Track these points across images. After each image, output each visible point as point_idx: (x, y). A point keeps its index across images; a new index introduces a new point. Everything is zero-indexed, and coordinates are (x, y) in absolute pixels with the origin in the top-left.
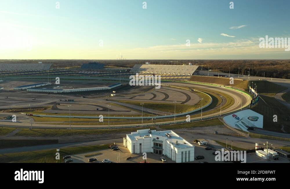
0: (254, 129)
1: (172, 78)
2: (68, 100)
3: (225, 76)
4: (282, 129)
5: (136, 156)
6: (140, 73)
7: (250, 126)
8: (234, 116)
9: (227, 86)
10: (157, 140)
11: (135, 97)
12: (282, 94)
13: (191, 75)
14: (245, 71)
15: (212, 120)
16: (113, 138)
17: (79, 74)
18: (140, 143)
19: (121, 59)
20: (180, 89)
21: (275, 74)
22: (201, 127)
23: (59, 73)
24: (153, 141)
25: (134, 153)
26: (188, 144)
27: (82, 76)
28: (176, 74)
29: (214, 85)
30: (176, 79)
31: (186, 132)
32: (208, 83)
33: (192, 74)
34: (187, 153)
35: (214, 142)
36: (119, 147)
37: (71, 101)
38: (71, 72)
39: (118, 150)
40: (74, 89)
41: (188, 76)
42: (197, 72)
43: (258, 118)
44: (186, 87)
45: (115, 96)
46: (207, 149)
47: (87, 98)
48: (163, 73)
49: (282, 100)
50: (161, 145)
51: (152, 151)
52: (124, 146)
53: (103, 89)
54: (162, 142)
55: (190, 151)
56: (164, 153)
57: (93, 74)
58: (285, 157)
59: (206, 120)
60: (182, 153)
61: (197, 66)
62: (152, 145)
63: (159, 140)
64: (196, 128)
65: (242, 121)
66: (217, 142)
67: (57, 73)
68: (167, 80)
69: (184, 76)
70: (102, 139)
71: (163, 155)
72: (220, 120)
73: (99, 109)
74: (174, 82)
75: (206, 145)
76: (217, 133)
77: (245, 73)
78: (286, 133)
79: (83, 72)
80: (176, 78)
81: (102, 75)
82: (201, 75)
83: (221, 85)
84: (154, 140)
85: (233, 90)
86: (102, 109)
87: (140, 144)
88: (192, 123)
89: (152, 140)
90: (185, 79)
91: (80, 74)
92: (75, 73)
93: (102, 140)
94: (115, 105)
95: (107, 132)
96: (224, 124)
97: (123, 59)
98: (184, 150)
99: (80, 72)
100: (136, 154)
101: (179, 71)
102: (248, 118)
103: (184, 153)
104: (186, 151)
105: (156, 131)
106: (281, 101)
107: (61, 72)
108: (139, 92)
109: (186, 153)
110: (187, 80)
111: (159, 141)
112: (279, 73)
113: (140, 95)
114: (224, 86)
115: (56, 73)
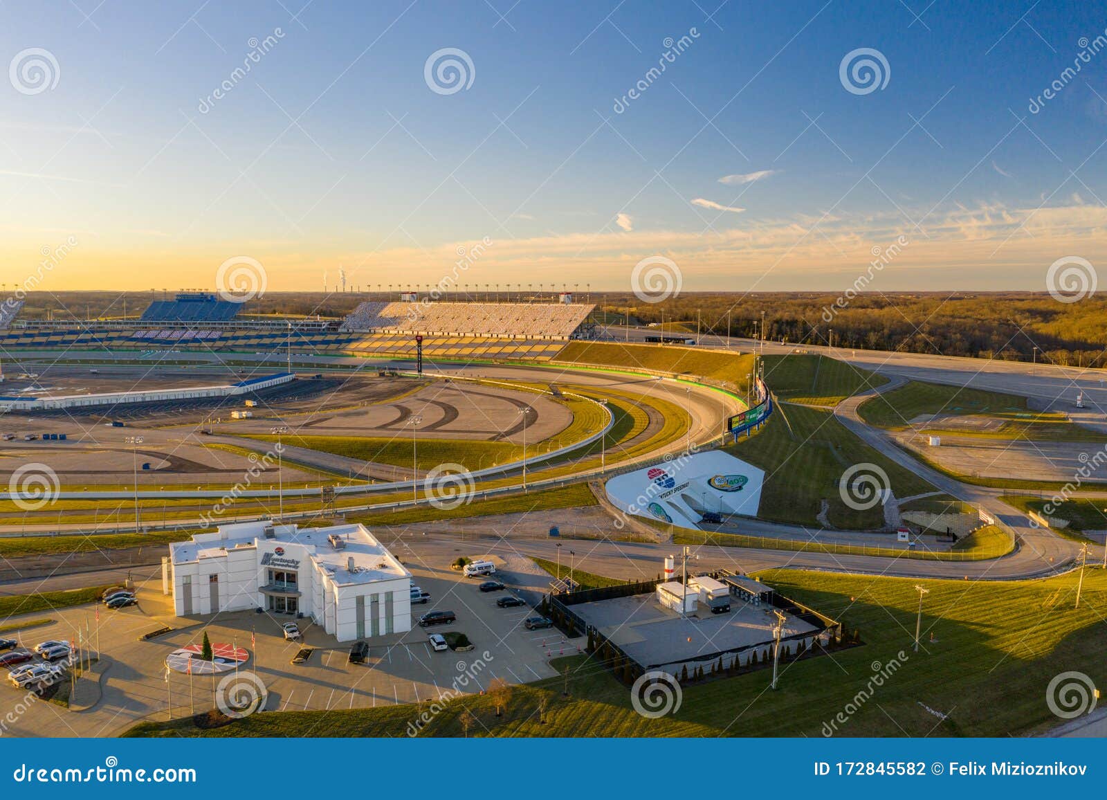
0: (722, 520)
1: (495, 350)
2: (41, 436)
3: (684, 340)
4: (821, 517)
5: (190, 622)
6: (379, 336)
7: (712, 508)
8: (652, 474)
9: (684, 377)
10: (277, 560)
11: (326, 419)
12: (862, 399)
13: (566, 338)
14: (772, 325)
15: (565, 488)
16: (133, 562)
17: (136, 340)
18: (213, 572)
19: (340, 290)
20: (516, 389)
21: (873, 337)
22: (507, 513)
23: (53, 338)
24: (262, 563)
25: (188, 614)
26: (392, 568)
27: (147, 348)
28: (512, 336)
29: (643, 373)
30: (510, 354)
31: (442, 533)
32: (621, 368)
33: (571, 337)
34: (382, 600)
35: (528, 562)
36: (139, 596)
37: (54, 437)
38: (103, 335)
39: (129, 604)
40: (90, 395)
41: (554, 342)
42: (586, 329)
43: (745, 480)
44: (540, 382)
45: (247, 418)
46: (486, 589)
47: (128, 426)
48: (462, 335)
49: (857, 418)
50: (292, 578)
51: (261, 601)
52: (162, 592)
53: (212, 395)
54: (296, 564)
55: (392, 593)
56: (302, 608)
57: (195, 340)
58: (753, 603)
59: (542, 490)
60: (360, 601)
61: (587, 306)
62: (263, 580)
63: (283, 557)
64: (487, 518)
65: (686, 491)
66: (540, 562)
67: (43, 339)
68: (479, 361)
69: (539, 342)
70: (86, 568)
71: (300, 616)
72: (593, 490)
73: (151, 466)
74: (502, 366)
75: (490, 574)
76: (554, 532)
77: (774, 335)
78: (834, 530)
79: (151, 334)
80: (510, 349)
81: (230, 343)
82: (600, 339)
83: (664, 373)
84: (267, 558)
85: (702, 389)
86: (169, 464)
87: (211, 577)
88: (484, 501)
89: (260, 558)
90: (541, 354)
91: (143, 340)
92: (119, 338)
93: (84, 574)
94: (227, 451)
95: (123, 542)
96: (601, 501)
97: (348, 290)
98: (366, 591)
99: (139, 335)
100: (198, 616)
101: (522, 325)
102: (709, 482)
103: (367, 602)
104: (378, 595)
105: (298, 528)
106: (850, 422)
107: (62, 334)
108: (353, 403)
109: (375, 603)
110: (547, 358)
111: (284, 561)
112: (886, 331)
113: (347, 415)
114: (675, 377)
115: (37, 339)
